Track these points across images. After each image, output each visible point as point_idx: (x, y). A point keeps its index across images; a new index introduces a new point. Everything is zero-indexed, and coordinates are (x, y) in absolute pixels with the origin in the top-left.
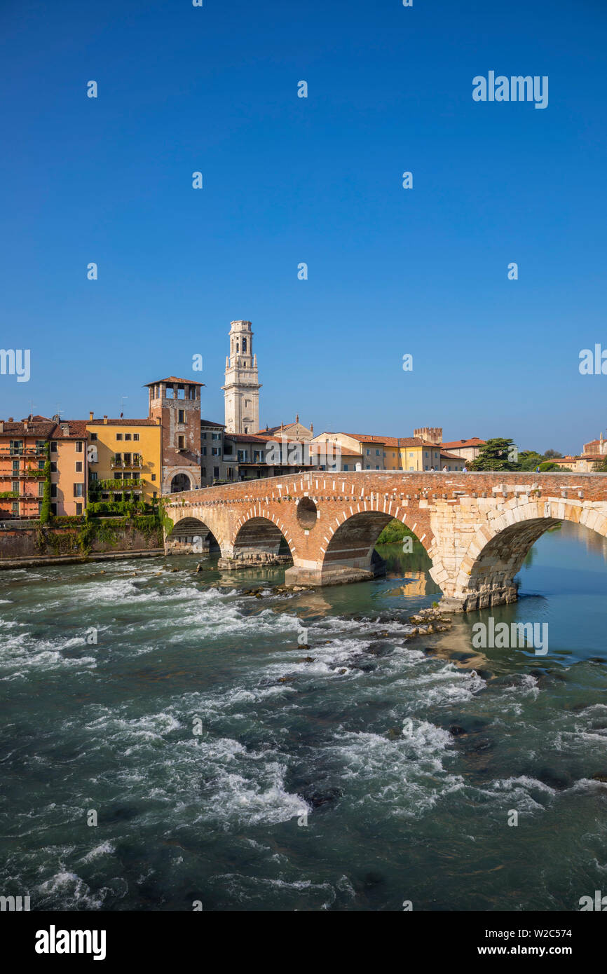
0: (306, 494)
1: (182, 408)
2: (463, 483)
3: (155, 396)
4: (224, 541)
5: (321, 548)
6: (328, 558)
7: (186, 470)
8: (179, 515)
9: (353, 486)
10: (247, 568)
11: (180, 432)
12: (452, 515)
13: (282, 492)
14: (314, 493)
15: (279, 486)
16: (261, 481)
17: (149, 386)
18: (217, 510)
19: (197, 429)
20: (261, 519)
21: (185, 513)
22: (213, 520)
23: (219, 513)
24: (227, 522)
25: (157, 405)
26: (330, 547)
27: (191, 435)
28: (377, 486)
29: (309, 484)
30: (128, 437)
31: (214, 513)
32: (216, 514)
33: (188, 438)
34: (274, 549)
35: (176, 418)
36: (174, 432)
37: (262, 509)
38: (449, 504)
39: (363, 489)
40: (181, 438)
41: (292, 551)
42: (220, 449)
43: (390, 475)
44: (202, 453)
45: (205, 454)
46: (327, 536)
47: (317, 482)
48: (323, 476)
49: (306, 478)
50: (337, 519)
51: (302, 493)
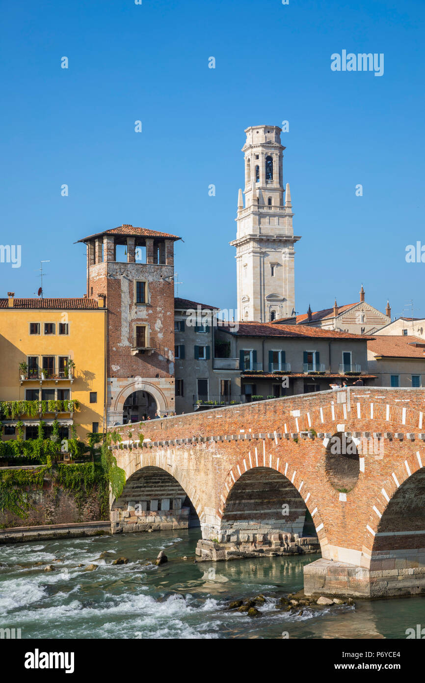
0: (340, 428)
1: (142, 279)
3: (97, 259)
4: (207, 509)
5: (368, 527)
6: (381, 545)
7: (150, 384)
8: (134, 463)
9: (421, 415)
10: (247, 558)
11: (138, 320)
13: (300, 423)
14: (353, 425)
15: (296, 413)
16: (265, 405)
17: (85, 241)
18: (195, 453)
19: (168, 313)
20: (269, 470)
21: (145, 459)
22: (188, 471)
23: (198, 460)
24: (211, 476)
25: (99, 274)
26: (384, 525)
27: (158, 325)
29: (346, 409)
30: (49, 328)
31: (189, 460)
32: (194, 461)
33: (152, 329)
34: (294, 525)
35: (131, 297)
36: (129, 319)
37: (268, 453)
40: (140, 330)
41: (318, 529)
42: (208, 348)
44: (176, 355)
45: (183, 356)
46: (377, 505)
47: (358, 405)
48: (368, 396)
49: (341, 398)
50: (394, 475)
51: (334, 425)
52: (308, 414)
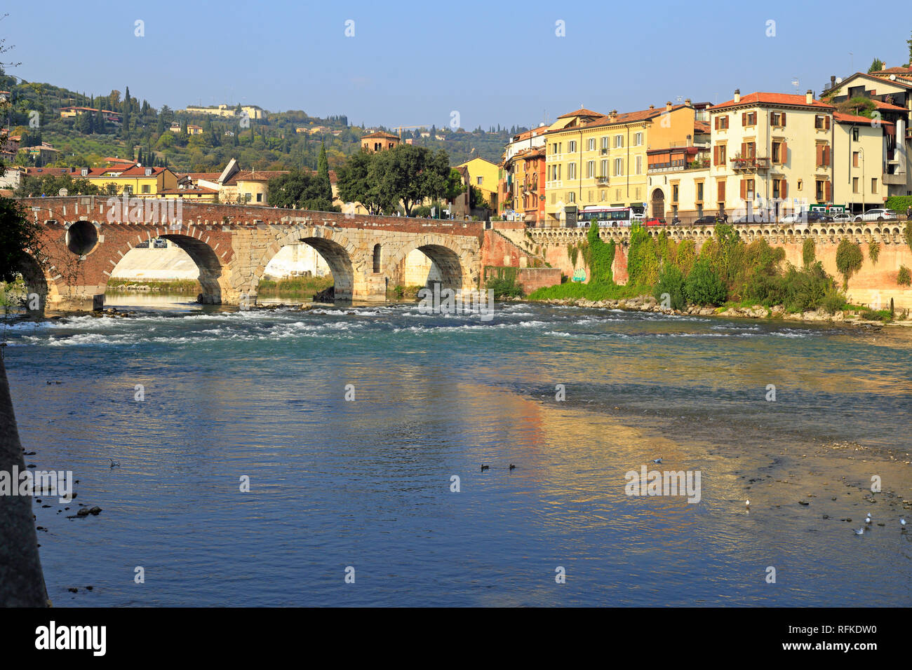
0: (82, 219)
2: (260, 214)
5: (105, 272)
13: (39, 215)
14: (95, 218)
38: (249, 229)
46: (113, 259)
47: (102, 206)
49: (84, 202)
50: (128, 243)
51: (77, 216)
52: (50, 210)
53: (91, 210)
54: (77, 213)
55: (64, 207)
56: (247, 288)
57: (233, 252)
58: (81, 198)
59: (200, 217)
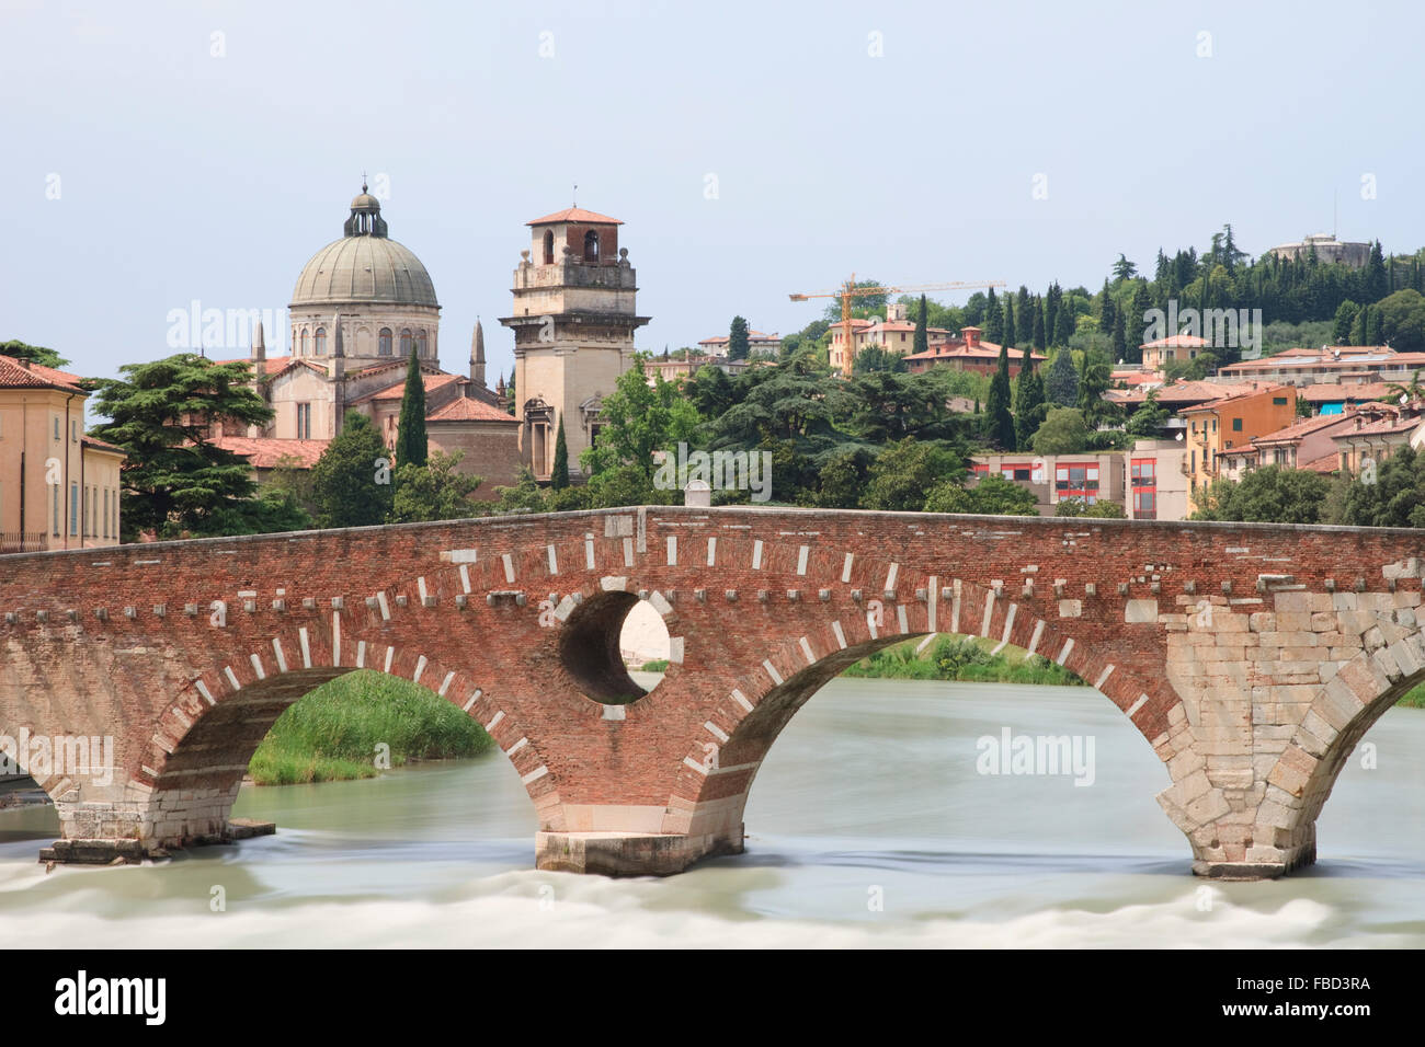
0: (612, 584)
2: (1288, 554)
5: (689, 762)
9: (849, 559)
12: (1247, 640)
13: (476, 574)
14: (654, 578)
15: (464, 556)
24: (104, 697)
28: (955, 557)
29: (633, 548)
37: (354, 637)
38: (1237, 609)
39: (894, 568)
43: (1013, 525)
46: (718, 720)
47: (672, 542)
48: (702, 524)
49: (616, 528)
50: (767, 664)
51: (593, 578)
52: (507, 558)
53: (638, 556)
54: (591, 565)
55: (551, 549)
56: (1242, 835)
57: (1175, 698)
58: (603, 515)
59: (1033, 568)
